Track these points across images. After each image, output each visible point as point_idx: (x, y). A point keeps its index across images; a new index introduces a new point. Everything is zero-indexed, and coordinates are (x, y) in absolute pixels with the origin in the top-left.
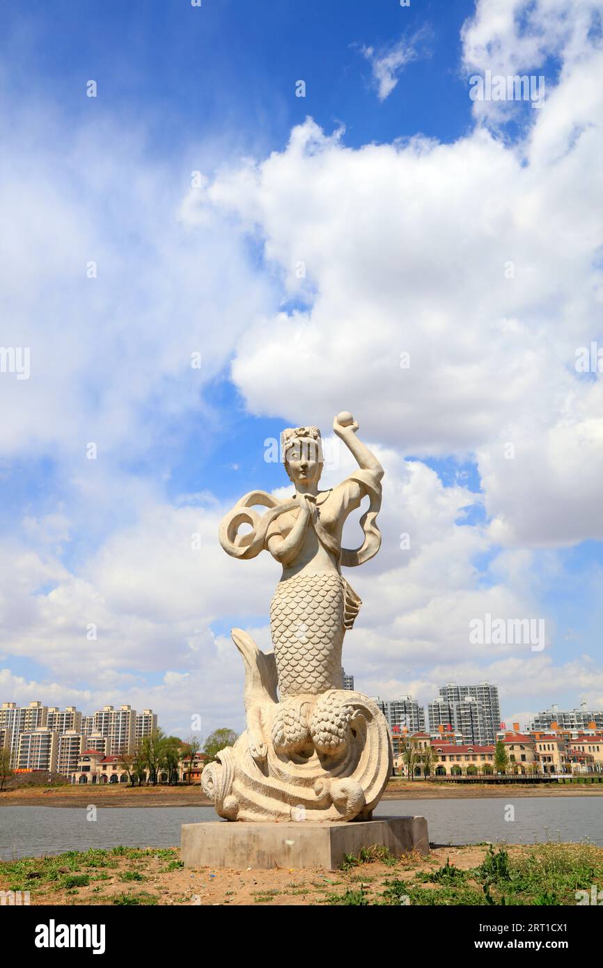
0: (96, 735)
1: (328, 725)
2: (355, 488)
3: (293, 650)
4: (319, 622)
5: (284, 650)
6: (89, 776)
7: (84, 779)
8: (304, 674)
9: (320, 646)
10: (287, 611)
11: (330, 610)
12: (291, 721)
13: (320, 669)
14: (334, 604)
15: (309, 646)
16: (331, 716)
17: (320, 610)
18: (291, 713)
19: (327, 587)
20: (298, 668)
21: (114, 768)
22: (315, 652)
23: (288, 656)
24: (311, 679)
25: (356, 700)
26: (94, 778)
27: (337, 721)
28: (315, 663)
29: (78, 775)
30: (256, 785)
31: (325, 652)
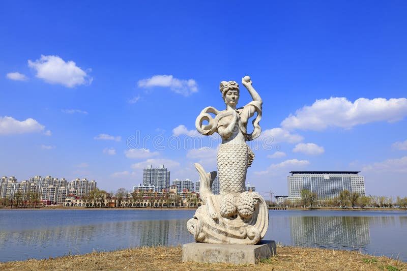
0: (72, 189)
1: (247, 206)
2: (253, 109)
3: (228, 174)
4: (240, 164)
5: (224, 174)
6: (70, 203)
7: (68, 205)
8: (232, 184)
9: (240, 173)
10: (226, 158)
11: (244, 159)
12: (230, 204)
13: (239, 182)
14: (246, 156)
15: (235, 173)
16: (248, 203)
17: (240, 159)
18: (230, 200)
19: (243, 149)
20: (230, 182)
21: (80, 201)
22: (237, 176)
23: (226, 177)
24: (235, 187)
25: (257, 196)
26: (72, 204)
27: (251, 205)
28: (237, 180)
29: (66, 203)
30: (213, 229)
31: (242, 176)
